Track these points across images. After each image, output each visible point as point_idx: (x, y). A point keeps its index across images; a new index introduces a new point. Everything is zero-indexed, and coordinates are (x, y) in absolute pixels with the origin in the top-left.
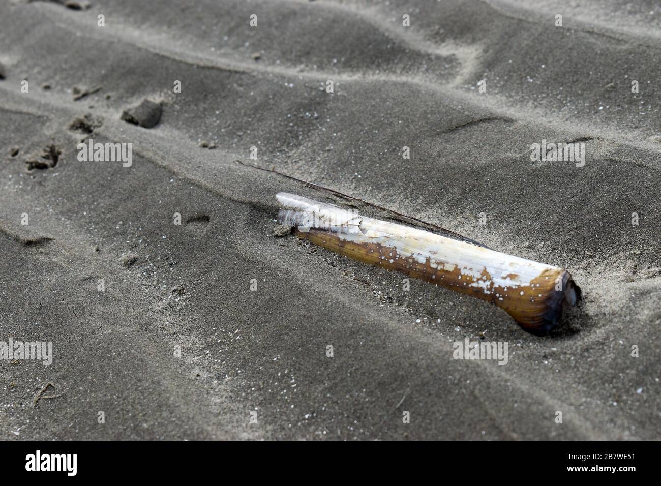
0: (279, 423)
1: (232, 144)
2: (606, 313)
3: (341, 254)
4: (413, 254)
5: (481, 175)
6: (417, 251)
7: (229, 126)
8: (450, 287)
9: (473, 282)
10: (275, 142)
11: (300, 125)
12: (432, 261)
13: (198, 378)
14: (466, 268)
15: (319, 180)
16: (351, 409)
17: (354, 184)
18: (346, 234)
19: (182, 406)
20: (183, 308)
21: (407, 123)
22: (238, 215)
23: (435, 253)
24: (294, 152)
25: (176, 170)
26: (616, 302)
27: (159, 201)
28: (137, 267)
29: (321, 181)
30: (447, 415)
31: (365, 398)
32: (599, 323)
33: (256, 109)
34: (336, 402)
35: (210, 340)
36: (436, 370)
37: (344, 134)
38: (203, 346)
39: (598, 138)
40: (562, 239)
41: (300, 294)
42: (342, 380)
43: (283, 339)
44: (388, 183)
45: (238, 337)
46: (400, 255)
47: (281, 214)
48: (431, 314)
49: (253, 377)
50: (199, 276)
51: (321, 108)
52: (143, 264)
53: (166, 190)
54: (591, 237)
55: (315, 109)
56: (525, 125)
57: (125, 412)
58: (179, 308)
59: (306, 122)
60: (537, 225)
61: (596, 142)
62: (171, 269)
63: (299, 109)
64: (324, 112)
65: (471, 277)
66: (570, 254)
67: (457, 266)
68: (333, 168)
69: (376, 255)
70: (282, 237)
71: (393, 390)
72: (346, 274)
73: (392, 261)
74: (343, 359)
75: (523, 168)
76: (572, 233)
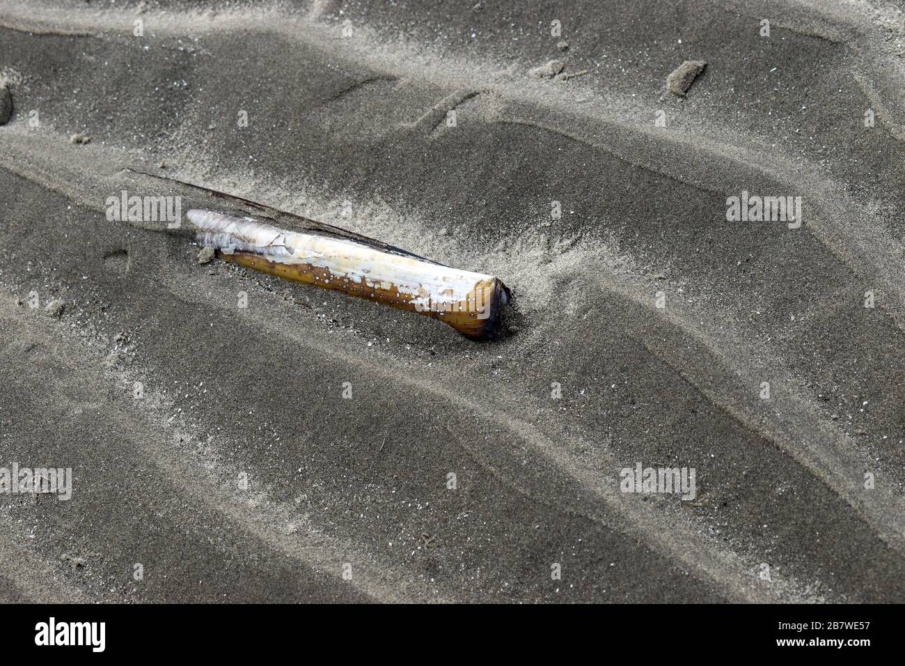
0: (276, 481)
1: (106, 133)
2: (537, 309)
3: (273, 275)
4: (347, 274)
5: (380, 152)
6: (350, 271)
7: (95, 109)
8: (391, 305)
9: (412, 299)
10: (152, 125)
11: (172, 98)
12: (367, 280)
13: (183, 444)
14: (402, 286)
15: (214, 170)
16: (339, 457)
17: (252, 171)
18: (273, 255)
19: (187, 488)
20: (134, 360)
21: (287, 91)
22: (158, 246)
23: (368, 272)
24: (175, 133)
25: (69, 194)
26: (543, 296)
27: (64, 235)
28: (68, 315)
29: (216, 171)
30: (427, 453)
31: (348, 445)
32: (532, 323)
33: (118, 84)
34: (323, 452)
35: (177, 395)
36: (406, 407)
37: (223, 106)
38: (173, 403)
39: (484, 92)
40: (476, 219)
41: (253, 339)
42: (322, 428)
43: (251, 391)
44: (287, 166)
45: (205, 391)
46: (334, 276)
47: (199, 236)
48: (379, 333)
49: (235, 433)
50: (138, 321)
51: (188, 74)
52: (73, 311)
53: (67, 220)
54: (502, 213)
55: (182, 77)
56: (409, 84)
57: (133, 502)
58: (131, 359)
59: (177, 94)
60: (449, 206)
61: (483, 96)
62: (105, 314)
63: (166, 79)
64: (192, 78)
65: (409, 295)
66: (487, 236)
67: (393, 284)
68: (223, 152)
69: (309, 276)
70: (208, 263)
71: (372, 434)
72: (285, 299)
73: (327, 281)
74: (317, 407)
75: (421, 140)
76: (483, 211)
